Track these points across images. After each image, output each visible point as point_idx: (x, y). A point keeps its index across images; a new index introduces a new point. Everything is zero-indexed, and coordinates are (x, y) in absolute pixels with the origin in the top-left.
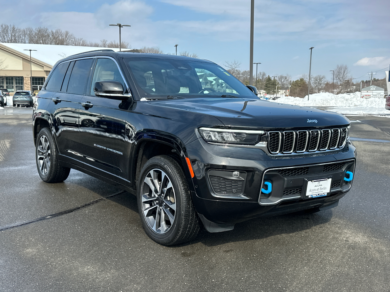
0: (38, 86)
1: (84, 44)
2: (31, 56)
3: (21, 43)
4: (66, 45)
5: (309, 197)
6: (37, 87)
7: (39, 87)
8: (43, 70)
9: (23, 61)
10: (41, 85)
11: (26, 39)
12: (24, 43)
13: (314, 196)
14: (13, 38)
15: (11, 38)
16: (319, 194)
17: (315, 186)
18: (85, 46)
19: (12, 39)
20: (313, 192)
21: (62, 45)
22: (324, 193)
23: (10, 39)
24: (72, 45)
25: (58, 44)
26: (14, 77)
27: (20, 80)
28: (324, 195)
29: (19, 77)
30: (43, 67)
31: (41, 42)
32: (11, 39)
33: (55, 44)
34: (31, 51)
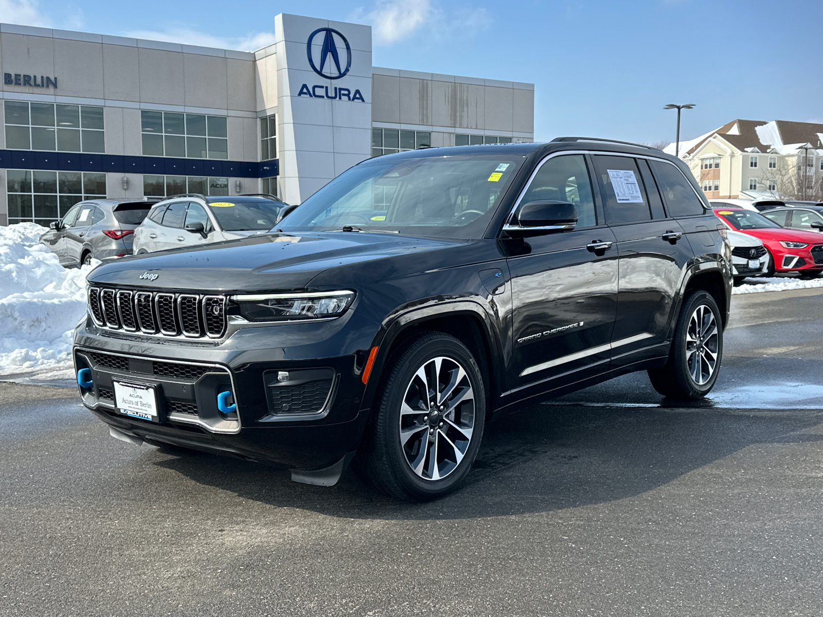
5: (122, 411)
13: (130, 413)
16: (137, 413)
20: (131, 405)
22: (146, 415)
28: (146, 417)
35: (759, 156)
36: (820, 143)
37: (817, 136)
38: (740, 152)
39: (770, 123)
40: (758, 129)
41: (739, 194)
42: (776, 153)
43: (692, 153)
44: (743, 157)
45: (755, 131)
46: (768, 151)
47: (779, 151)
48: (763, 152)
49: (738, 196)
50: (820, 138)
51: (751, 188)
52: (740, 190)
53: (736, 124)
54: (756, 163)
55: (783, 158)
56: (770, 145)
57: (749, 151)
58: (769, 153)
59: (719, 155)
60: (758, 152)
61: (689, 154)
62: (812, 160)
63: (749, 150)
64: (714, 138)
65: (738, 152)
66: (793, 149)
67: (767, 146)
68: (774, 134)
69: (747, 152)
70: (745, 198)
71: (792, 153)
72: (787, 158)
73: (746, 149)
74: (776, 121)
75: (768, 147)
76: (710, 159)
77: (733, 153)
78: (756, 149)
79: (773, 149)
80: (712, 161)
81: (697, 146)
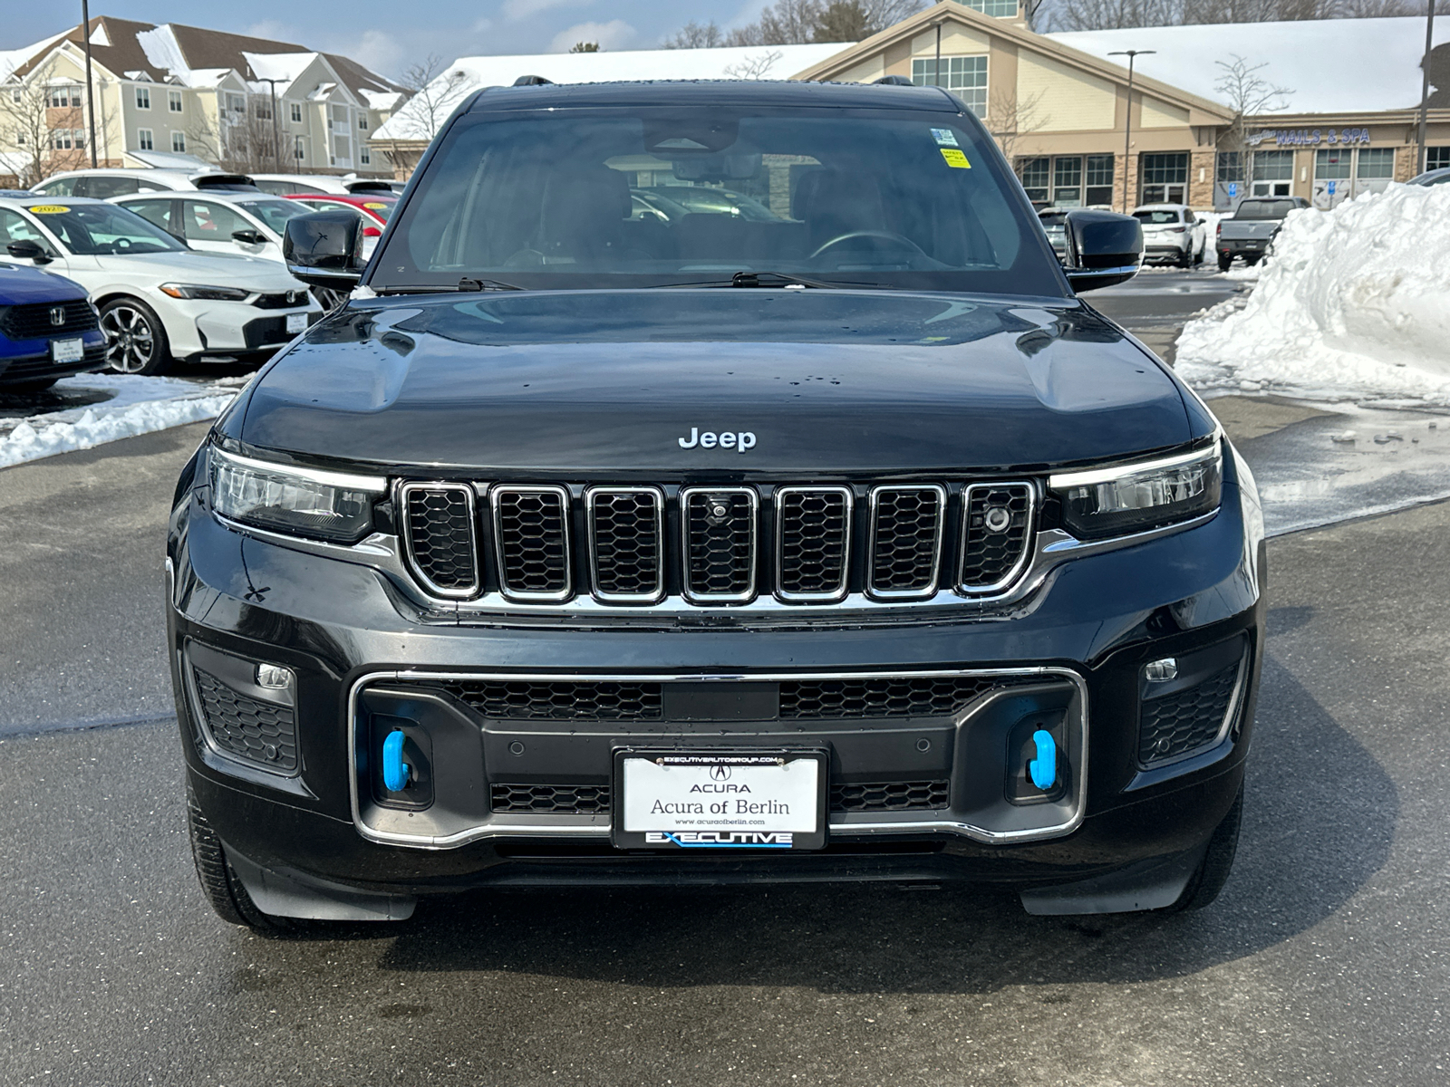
0: (1167, 186)
1: (1398, 8)
2: (1134, 69)
3: (1154, 26)
4: (1324, 17)
6: (1162, 188)
7: (1171, 188)
8: (1187, 125)
9: (1117, 94)
10: (1178, 181)
11: (1173, 8)
12: (1166, 25)
14: (1127, 10)
15: (1122, 9)
17: (695, 788)
18: (1401, 14)
19: (1122, 15)
21: (1305, 18)
23: (1116, 15)
24: (1346, 16)
25: (1290, 17)
26: (1085, 155)
27: (1102, 165)
29: (1099, 156)
30: (1188, 111)
31: (1225, 16)
32: (1119, 14)
33: (1281, 20)
34: (1134, 57)
35: (151, 88)
36: (251, 71)
37: (243, 56)
38: (117, 79)
39: (161, 27)
40: (142, 37)
41: (124, 156)
42: (181, 85)
43: (26, 74)
44: (124, 87)
45: (137, 40)
46: (166, 79)
47: (185, 82)
48: (156, 81)
49: (122, 160)
50: (249, 61)
51: (143, 147)
52: (124, 149)
53: (100, 25)
54: (146, 101)
55: (192, 94)
56: (167, 70)
57: (134, 78)
58: (167, 83)
59: (78, 82)
60: (149, 81)
61: (20, 77)
62: (243, 100)
63: (134, 75)
64: (64, 48)
65: (113, 79)
66: (208, 78)
67: (162, 70)
68: (171, 50)
69: (129, 79)
70: (138, 166)
71: (208, 86)
72: (199, 95)
73: (127, 74)
74: (170, 24)
75: (165, 72)
76: (62, 88)
77: (104, 79)
78: (145, 74)
79: (174, 77)
80: (65, 93)
81: (34, 62)
